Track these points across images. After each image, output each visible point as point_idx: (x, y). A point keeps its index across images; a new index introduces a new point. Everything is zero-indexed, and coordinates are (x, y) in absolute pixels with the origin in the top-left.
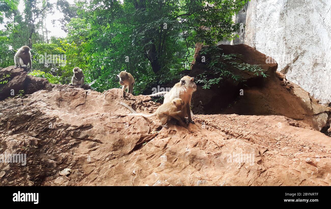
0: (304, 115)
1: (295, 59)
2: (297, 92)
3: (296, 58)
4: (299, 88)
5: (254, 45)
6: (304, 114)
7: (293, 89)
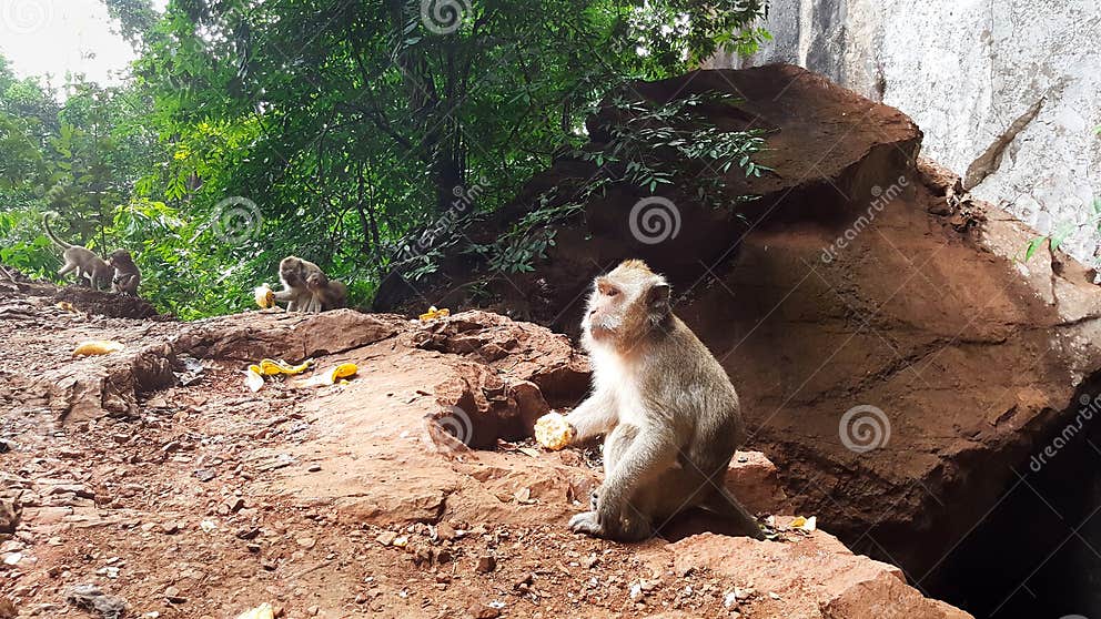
0: (1013, 327)
1: (1029, 116)
2: (995, 239)
3: (1034, 109)
4: (1010, 224)
5: (879, 72)
6: (1011, 324)
7: (984, 226)
